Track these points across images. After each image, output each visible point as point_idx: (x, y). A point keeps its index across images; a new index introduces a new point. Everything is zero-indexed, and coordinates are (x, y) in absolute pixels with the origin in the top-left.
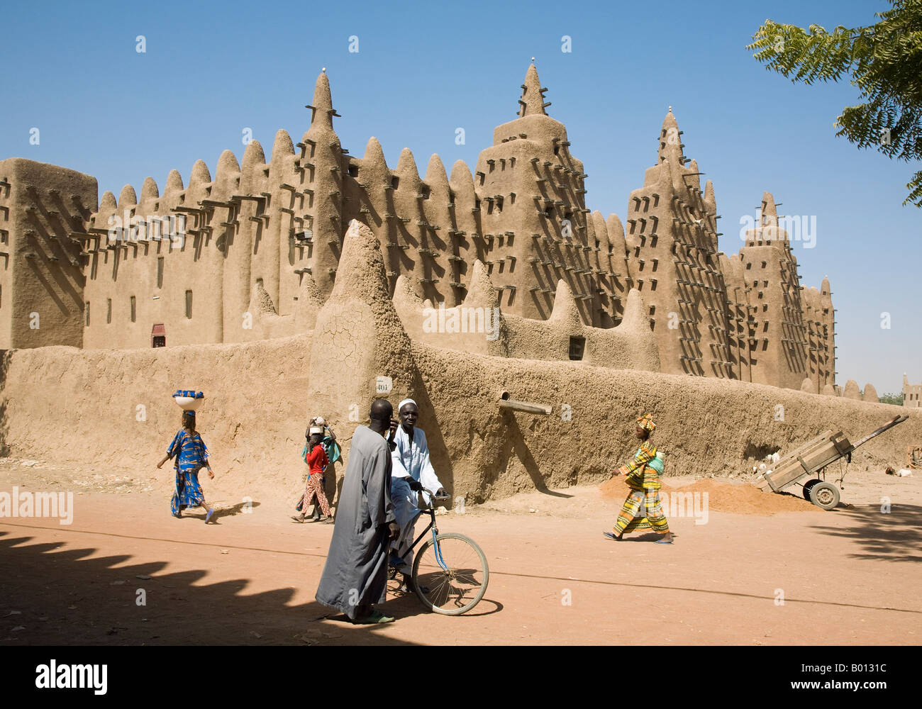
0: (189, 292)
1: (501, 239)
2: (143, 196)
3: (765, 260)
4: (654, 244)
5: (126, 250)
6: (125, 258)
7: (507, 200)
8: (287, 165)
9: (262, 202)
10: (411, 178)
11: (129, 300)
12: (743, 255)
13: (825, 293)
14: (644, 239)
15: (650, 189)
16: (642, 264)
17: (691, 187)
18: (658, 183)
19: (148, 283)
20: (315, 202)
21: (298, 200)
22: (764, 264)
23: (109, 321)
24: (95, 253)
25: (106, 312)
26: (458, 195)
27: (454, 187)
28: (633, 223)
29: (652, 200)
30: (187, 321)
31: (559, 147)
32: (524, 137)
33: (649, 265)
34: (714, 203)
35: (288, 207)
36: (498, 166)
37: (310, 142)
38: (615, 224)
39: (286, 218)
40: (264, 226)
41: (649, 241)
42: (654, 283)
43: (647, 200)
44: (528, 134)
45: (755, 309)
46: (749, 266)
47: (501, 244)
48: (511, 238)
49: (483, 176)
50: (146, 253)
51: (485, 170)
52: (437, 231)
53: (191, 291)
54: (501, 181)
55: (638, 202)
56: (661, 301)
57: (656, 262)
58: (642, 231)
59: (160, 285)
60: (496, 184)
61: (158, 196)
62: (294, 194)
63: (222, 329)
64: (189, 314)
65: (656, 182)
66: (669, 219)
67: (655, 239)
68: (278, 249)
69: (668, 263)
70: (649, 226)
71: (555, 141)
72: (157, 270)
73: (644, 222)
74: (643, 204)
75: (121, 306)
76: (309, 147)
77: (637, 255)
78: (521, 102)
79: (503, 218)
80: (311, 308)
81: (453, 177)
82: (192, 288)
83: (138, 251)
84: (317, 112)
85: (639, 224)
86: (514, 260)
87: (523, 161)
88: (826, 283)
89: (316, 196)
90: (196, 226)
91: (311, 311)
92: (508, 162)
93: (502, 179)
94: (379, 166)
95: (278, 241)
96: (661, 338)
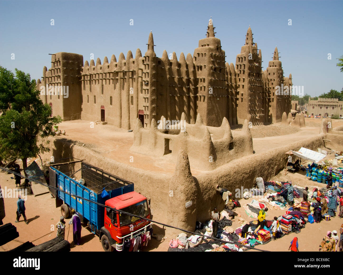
0: (111, 97)
1: (201, 79)
2: (97, 64)
3: (274, 72)
4: (244, 73)
5: (93, 81)
6: (93, 84)
7: (203, 67)
8: (140, 61)
9: (133, 73)
10: (175, 62)
11: (94, 97)
12: (268, 70)
13: (290, 79)
14: (240, 71)
15: (243, 55)
16: (240, 79)
17: (255, 53)
18: (245, 53)
19: (99, 93)
20: (149, 76)
21: (144, 74)
22: (274, 74)
23: (88, 102)
24: (84, 81)
25: (87, 99)
26: (189, 65)
27: (188, 63)
28: (238, 66)
29: (244, 59)
30: (111, 106)
31: (218, 48)
32: (208, 45)
33: (242, 80)
34: (261, 57)
35: (141, 76)
36: (201, 55)
37: (148, 56)
38: (232, 66)
39: (140, 79)
40: (134, 81)
41: (242, 72)
42: (243, 86)
43: (242, 58)
44: (210, 44)
45: (271, 88)
46: (269, 74)
47: (201, 81)
48: (204, 79)
49: (196, 58)
50: (99, 83)
51: (197, 56)
52: (183, 79)
53: (112, 97)
54: (201, 60)
55: (239, 58)
56: (245, 92)
57: (244, 79)
58: (241, 68)
59: (102, 93)
60: (200, 61)
61: (101, 64)
62: (143, 73)
63: (121, 110)
64: (111, 104)
65: (245, 52)
66: (248, 65)
67: (244, 71)
68: (138, 88)
69: (247, 80)
70: (243, 67)
71: (217, 46)
72: (101, 89)
73: (241, 65)
74: (241, 59)
75: (91, 98)
76: (147, 58)
77: (238, 76)
78: (207, 32)
79: (202, 72)
80: (154, 131)
81: (187, 59)
82: (112, 96)
83: (96, 82)
84: (150, 46)
85: (239, 66)
86: (205, 87)
87: (208, 54)
88: (291, 75)
89: (149, 74)
90: (113, 77)
91: (155, 132)
92: (204, 54)
93: (202, 59)
94: (167, 60)
95: (138, 86)
96: (244, 104)
